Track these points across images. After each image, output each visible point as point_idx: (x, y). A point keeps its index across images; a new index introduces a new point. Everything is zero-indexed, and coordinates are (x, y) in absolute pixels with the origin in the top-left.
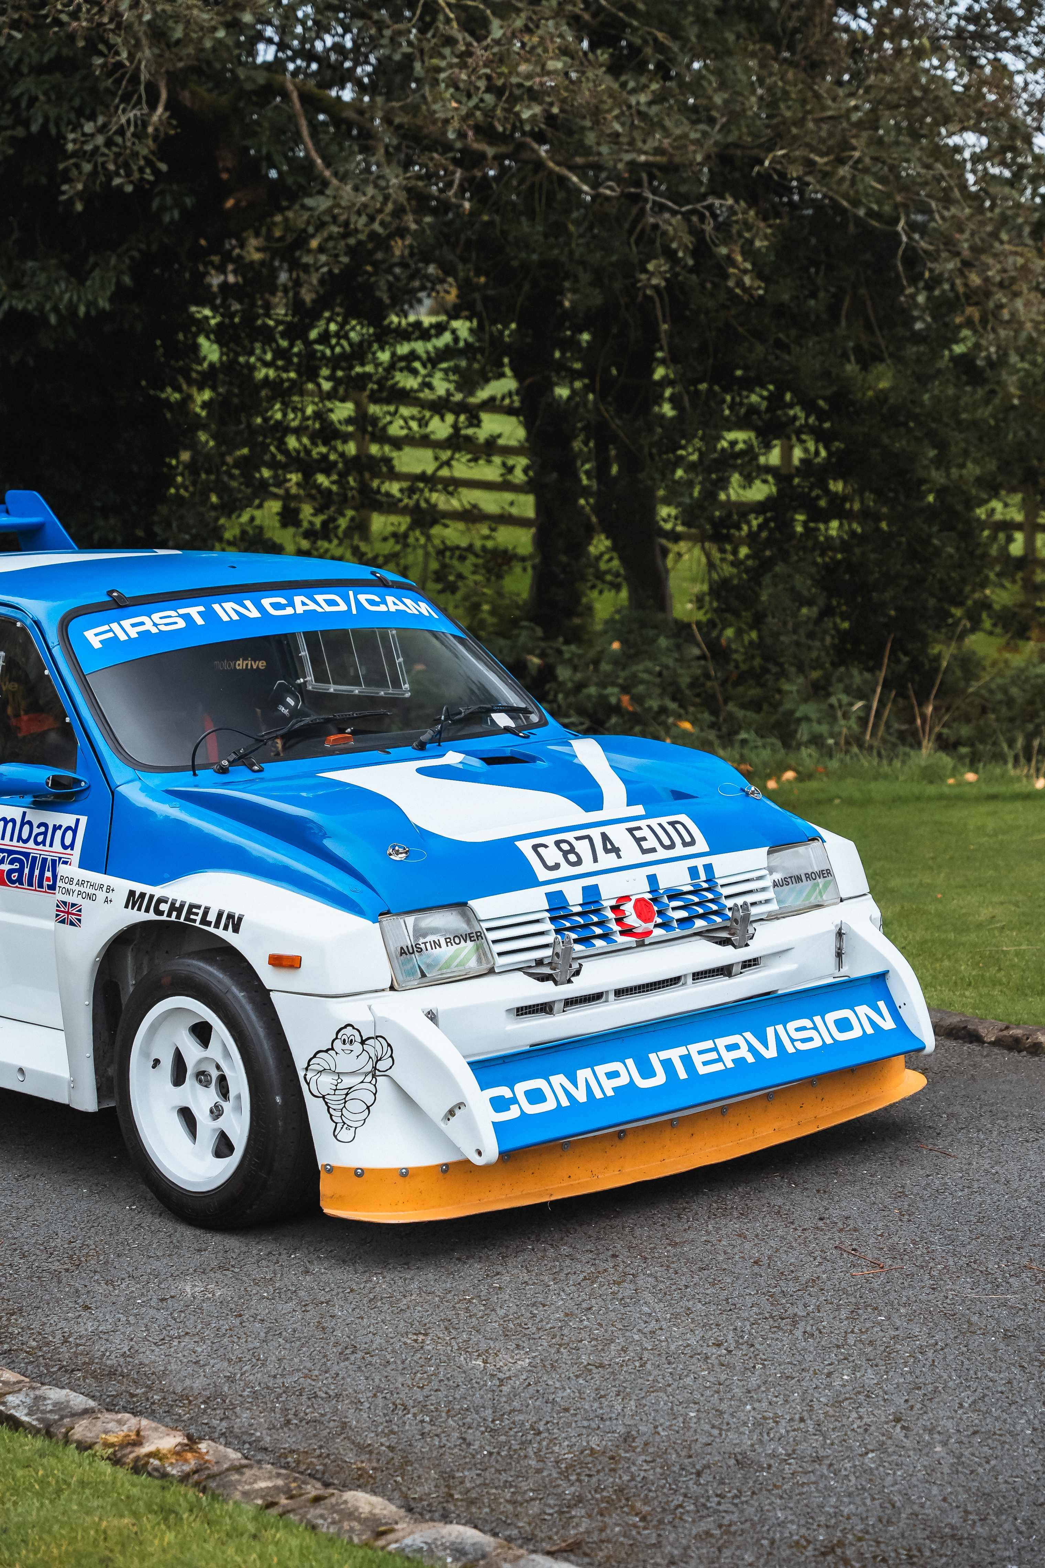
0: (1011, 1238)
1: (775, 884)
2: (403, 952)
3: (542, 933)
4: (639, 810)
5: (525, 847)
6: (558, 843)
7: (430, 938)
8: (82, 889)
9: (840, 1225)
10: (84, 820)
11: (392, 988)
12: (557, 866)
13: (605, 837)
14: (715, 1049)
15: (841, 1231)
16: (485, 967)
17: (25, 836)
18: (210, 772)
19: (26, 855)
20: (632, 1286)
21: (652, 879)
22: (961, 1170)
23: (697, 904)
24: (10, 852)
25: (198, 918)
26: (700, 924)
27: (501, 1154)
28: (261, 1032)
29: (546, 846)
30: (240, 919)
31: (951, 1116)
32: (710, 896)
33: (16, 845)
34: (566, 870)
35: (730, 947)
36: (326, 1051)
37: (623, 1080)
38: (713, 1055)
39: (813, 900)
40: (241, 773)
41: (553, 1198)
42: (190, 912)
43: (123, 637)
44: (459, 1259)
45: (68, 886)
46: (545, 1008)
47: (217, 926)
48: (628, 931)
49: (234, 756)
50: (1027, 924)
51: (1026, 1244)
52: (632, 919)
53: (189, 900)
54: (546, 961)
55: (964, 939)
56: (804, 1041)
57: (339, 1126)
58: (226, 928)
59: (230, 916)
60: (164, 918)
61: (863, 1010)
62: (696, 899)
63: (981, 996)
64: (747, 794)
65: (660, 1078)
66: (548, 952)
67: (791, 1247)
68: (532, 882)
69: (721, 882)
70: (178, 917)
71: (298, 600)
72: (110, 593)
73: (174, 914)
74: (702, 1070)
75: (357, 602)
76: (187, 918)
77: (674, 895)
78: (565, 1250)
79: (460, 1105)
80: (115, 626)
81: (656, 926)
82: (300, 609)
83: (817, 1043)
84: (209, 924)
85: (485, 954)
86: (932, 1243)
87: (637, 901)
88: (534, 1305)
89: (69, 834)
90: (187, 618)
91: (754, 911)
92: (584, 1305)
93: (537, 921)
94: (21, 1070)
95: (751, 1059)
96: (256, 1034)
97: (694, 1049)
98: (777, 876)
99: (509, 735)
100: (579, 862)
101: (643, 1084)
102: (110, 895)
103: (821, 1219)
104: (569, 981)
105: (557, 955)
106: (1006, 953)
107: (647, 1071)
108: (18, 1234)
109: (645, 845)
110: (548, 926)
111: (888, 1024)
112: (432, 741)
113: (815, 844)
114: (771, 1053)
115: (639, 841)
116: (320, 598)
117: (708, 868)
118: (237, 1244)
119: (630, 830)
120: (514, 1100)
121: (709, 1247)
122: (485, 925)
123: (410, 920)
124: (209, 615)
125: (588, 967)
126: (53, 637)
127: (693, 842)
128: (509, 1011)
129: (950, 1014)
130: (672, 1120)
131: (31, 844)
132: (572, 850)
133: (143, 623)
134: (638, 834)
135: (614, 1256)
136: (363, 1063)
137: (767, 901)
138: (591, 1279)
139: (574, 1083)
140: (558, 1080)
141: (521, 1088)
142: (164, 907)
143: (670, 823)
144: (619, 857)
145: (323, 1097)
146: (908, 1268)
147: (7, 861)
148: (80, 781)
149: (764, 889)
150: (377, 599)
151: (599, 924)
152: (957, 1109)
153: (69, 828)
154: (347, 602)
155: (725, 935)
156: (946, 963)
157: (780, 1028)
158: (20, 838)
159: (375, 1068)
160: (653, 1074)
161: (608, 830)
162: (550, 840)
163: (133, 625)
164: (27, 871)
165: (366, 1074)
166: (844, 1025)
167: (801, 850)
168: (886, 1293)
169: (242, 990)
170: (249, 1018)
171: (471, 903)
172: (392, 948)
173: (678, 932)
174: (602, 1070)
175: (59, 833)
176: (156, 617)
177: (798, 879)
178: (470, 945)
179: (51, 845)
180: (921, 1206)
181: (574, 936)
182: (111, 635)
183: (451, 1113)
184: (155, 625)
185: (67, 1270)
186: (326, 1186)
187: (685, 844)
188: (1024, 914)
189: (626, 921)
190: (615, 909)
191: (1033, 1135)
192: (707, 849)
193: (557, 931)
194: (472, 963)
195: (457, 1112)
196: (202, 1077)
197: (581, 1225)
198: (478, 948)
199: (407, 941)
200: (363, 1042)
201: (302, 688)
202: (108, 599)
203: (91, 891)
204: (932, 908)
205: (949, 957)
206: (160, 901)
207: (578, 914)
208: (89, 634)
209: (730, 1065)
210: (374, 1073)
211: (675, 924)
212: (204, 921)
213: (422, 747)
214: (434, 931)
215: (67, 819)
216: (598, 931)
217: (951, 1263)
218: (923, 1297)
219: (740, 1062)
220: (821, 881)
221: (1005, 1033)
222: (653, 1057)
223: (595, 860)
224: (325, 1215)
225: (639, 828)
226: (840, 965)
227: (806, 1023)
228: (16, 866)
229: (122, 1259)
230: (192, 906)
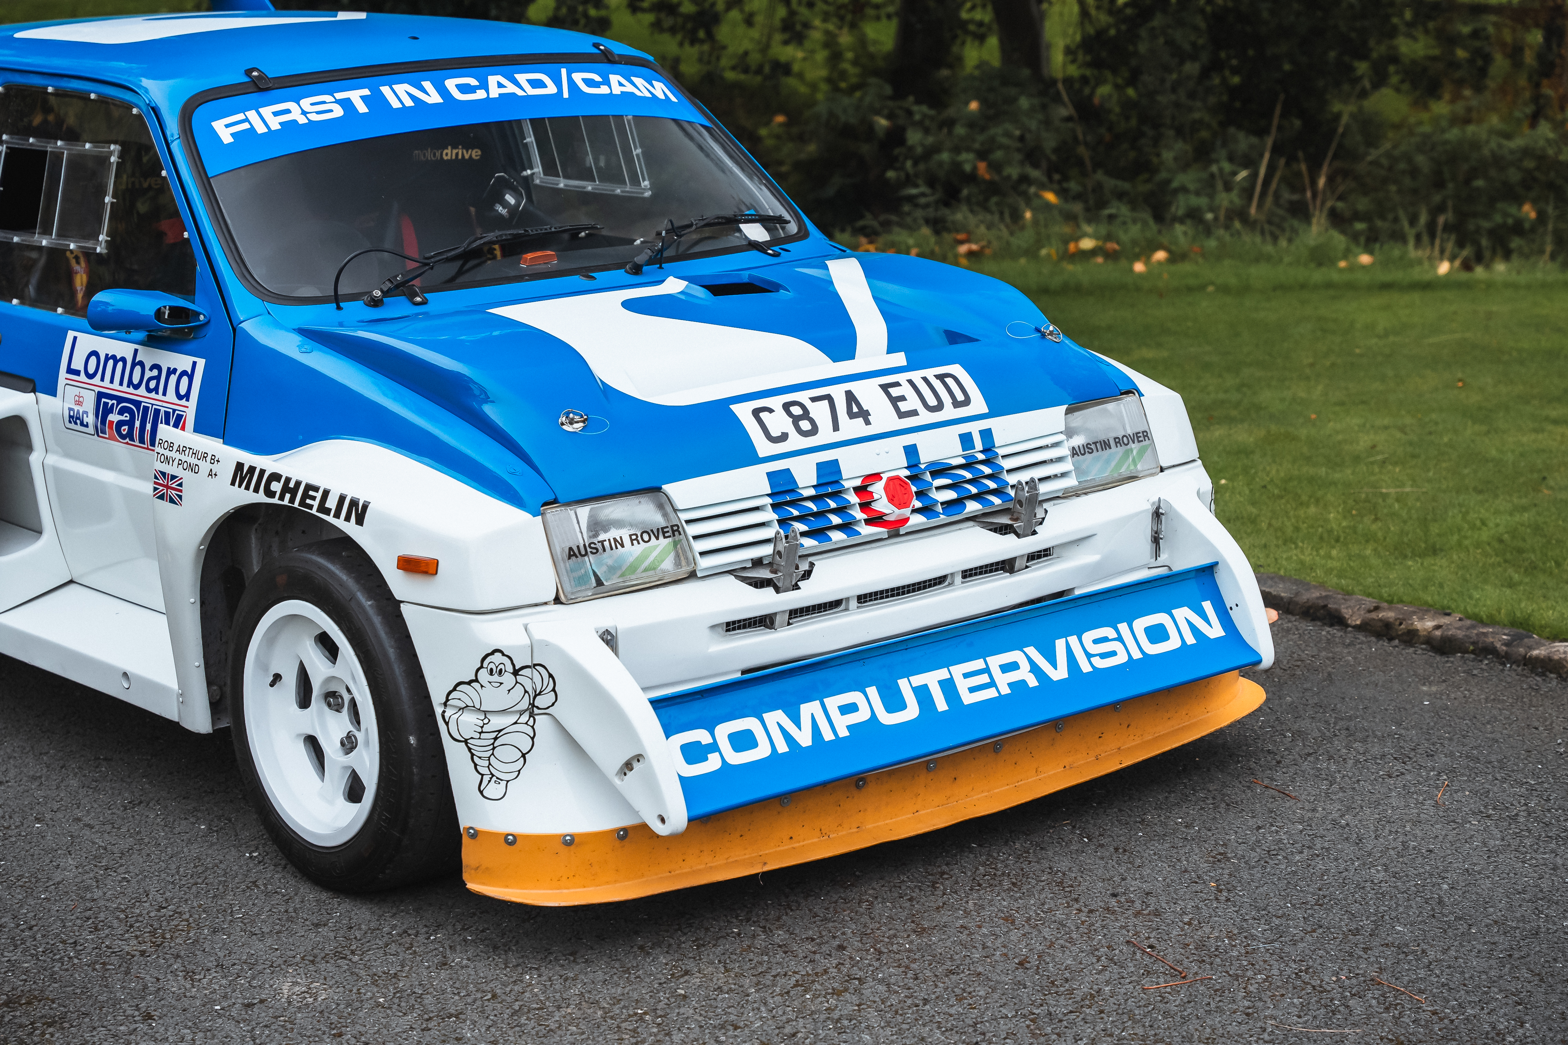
0: (1356, 932)
1: (1075, 452)
2: (572, 553)
3: (762, 525)
4: (899, 359)
5: (743, 412)
6: (786, 407)
7: (613, 533)
8: (184, 458)
9: (1138, 905)
10: (201, 363)
11: (557, 600)
12: (784, 437)
13: (850, 397)
14: (987, 670)
15: (1137, 914)
16: (685, 570)
17: (136, 380)
18: (360, 303)
19: (137, 404)
20: (855, 999)
21: (911, 451)
22: (1301, 821)
23: (969, 482)
24: (120, 400)
25: (316, 504)
26: (972, 507)
27: (690, 820)
28: (391, 652)
29: (771, 411)
30: (365, 507)
31: (1299, 734)
32: (987, 470)
33: (125, 391)
34: (796, 442)
35: (1012, 536)
36: (469, 683)
37: (862, 715)
38: (984, 679)
39: (1124, 471)
40: (399, 307)
41: (767, 868)
42: (305, 496)
43: (261, 129)
44: (642, 948)
45: (167, 453)
46: (766, 622)
47: (337, 515)
48: (875, 520)
49: (389, 285)
50: (1414, 456)
51: (1376, 942)
52: (882, 505)
53: (307, 478)
54: (765, 562)
55: (1337, 476)
56: (1103, 656)
57: (486, 779)
58: (348, 519)
59: (354, 503)
60: (275, 501)
61: (1183, 613)
62: (968, 475)
63: (1350, 557)
64: (1043, 335)
65: (912, 711)
66: (766, 550)
67: (1071, 941)
68: (751, 458)
69: (1001, 452)
70: (292, 500)
71: (493, 80)
72: (248, 72)
73: (288, 496)
74: (968, 699)
75: (571, 82)
76: (302, 503)
77: (939, 470)
78: (780, 936)
79: (638, 758)
80: (252, 115)
81: (915, 511)
82: (495, 92)
83: (1121, 658)
84: (327, 511)
85: (684, 551)
86: (1254, 938)
87: (890, 479)
88: (722, 1027)
89: (185, 380)
90: (346, 104)
91: (1044, 489)
92: (788, 1030)
93: (756, 509)
94: (125, 674)
95: (1032, 682)
96: (385, 655)
97: (958, 671)
98: (1078, 441)
99: (754, 253)
100: (814, 431)
101: (888, 719)
102: (215, 468)
103: (1114, 895)
104: (796, 587)
105: (779, 553)
106: (1384, 496)
107: (894, 703)
108: (98, 894)
109: (903, 406)
110: (770, 515)
111: (1215, 631)
112: (650, 262)
113: (1130, 399)
114: (1059, 673)
115: (895, 401)
116: (522, 78)
117: (986, 434)
118: (367, 915)
119: (885, 387)
120: (714, 747)
121: (963, 937)
122: (684, 516)
123: (584, 512)
124: (376, 101)
125: (824, 568)
126: (173, 127)
127: (967, 402)
128: (713, 627)
129: (1307, 586)
130: (928, 762)
131: (142, 391)
132: (806, 415)
133: (288, 111)
134: (895, 392)
135: (841, 948)
136: (517, 698)
137: (1064, 475)
138: (803, 985)
139: (796, 720)
140: (776, 717)
141: (724, 730)
142: (276, 487)
143: (937, 377)
144: (868, 423)
145: (466, 741)
146: (1219, 979)
147: (116, 410)
148: (199, 314)
149: (1060, 459)
150: (597, 78)
151: (838, 511)
152: (1305, 724)
153: (184, 373)
154: (558, 83)
155: (1005, 520)
156: (1312, 510)
157: (1073, 640)
158: (130, 383)
159: (533, 705)
160: (902, 706)
161: (857, 388)
162: (775, 403)
163: (276, 114)
164: (137, 424)
165: (522, 713)
166: (1157, 634)
167: (1111, 406)
168: (1185, 1020)
169: (370, 598)
170: (377, 636)
171: (665, 487)
172: (558, 550)
173: (943, 518)
174: (833, 702)
175: (173, 379)
176: (306, 103)
177: (1105, 445)
178: (664, 542)
179: (164, 394)
180: (1246, 876)
181: (801, 527)
182: (246, 126)
183: (628, 766)
184: (304, 113)
185: (143, 953)
186: (469, 854)
187: (956, 404)
188: (1411, 443)
189: (876, 506)
190: (860, 490)
191: (1399, 766)
192: (985, 410)
193: (782, 522)
194: (668, 564)
195: (636, 765)
196: (333, 699)
197: (806, 898)
198: (675, 544)
199: (580, 537)
200: (516, 673)
201: (528, 180)
202: (246, 79)
203: (193, 461)
204: (1303, 432)
205: (1317, 501)
206: (276, 477)
207: (811, 498)
208: (219, 126)
209: (1005, 690)
210: (532, 710)
211: (939, 508)
212: (323, 509)
213: (637, 270)
214: (619, 524)
215: (182, 362)
216: (836, 520)
217: (1275, 972)
218: (1233, 1028)
219: (1018, 686)
220: (1135, 447)
221: (1374, 615)
222: (903, 683)
223: (836, 428)
224: (468, 890)
225: (897, 384)
226: (1157, 554)
227: (1109, 632)
228: (126, 417)
229: (216, 938)
230: (309, 487)
